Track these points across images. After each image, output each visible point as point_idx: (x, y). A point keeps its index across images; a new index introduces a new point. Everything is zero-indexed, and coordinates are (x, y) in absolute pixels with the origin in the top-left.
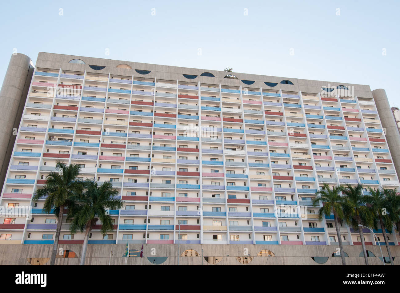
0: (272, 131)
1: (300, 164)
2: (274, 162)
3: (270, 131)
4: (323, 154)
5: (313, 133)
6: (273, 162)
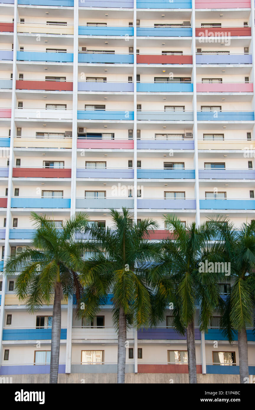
1: (48, 163)
4: (122, 135)
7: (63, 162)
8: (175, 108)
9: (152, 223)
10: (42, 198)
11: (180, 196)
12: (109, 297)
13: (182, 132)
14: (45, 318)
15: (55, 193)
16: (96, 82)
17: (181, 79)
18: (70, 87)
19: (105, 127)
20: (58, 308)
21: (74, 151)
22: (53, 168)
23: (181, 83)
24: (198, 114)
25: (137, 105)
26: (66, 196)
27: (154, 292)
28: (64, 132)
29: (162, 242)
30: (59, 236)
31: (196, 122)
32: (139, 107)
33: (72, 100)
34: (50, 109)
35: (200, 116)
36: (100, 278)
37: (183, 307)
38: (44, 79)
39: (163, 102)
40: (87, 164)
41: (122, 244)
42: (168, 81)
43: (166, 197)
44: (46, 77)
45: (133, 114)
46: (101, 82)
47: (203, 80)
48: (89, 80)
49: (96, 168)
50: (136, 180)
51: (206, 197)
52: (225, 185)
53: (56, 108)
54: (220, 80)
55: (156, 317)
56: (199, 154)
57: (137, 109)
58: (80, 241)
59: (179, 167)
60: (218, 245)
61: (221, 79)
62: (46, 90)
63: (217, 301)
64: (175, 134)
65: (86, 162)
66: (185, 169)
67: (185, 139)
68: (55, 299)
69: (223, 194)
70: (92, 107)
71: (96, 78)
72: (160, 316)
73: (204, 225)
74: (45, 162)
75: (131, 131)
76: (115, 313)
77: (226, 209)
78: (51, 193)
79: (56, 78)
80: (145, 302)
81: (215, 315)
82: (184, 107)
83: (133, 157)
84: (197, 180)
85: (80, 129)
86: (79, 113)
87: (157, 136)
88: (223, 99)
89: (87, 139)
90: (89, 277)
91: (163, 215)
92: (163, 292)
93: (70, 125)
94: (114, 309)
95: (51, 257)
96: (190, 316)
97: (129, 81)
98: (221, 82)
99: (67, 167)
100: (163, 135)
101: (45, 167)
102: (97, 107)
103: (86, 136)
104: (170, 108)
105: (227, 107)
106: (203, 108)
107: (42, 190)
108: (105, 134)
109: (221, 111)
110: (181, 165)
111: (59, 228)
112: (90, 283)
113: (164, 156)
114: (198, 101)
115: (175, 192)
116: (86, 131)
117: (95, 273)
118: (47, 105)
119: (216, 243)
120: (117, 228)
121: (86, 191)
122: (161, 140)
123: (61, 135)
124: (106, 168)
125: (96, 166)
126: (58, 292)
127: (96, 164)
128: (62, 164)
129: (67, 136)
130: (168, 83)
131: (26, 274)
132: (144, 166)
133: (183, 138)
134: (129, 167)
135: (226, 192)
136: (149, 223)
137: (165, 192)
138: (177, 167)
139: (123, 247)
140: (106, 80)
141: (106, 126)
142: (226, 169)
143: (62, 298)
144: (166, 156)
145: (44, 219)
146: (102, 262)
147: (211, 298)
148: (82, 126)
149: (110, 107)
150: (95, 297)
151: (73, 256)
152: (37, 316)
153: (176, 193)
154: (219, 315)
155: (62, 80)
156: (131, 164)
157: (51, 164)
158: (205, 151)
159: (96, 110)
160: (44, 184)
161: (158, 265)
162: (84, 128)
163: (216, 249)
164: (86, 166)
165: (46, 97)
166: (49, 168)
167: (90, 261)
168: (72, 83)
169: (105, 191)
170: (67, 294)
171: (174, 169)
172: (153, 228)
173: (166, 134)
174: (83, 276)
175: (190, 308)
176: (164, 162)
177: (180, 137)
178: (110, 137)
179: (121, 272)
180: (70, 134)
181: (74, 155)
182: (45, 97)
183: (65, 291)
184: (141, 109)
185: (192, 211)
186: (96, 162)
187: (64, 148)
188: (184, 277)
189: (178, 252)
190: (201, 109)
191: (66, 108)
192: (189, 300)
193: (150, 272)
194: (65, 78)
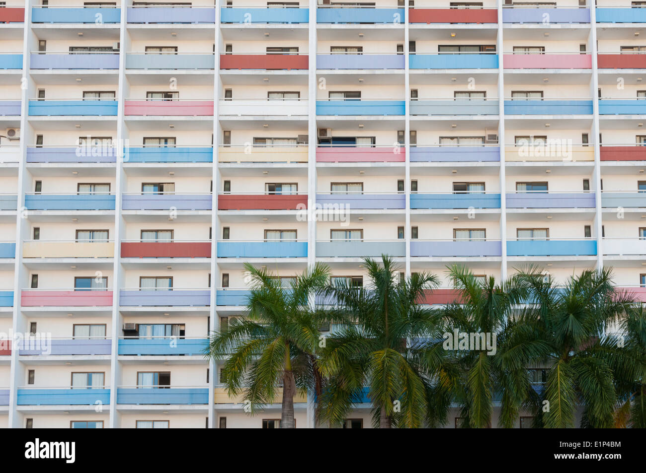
0: (173, 51)
1: (272, 187)
2: (160, 187)
3: (164, 51)
4: (387, 140)
5: (360, 49)
6: (155, 185)
7: (297, 184)
8: (472, 94)
9: (430, 279)
10: (265, 241)
11: (477, 236)
12: (366, 391)
13: (481, 133)
14: (275, 422)
15: (284, 234)
16: (346, 54)
17: (481, 48)
18: (303, 62)
19: (360, 127)
20: (289, 408)
21: (312, 166)
22: (280, 193)
23: (480, 54)
24: (506, 104)
25: (412, 91)
26: (301, 238)
27: (433, 382)
28: (297, 136)
29: (447, 308)
30: (288, 300)
31: (502, 118)
32: (414, 93)
33: (308, 85)
34: (273, 99)
35: (509, 107)
36: (351, 363)
37: (473, 405)
38: (264, 52)
39: (453, 85)
40: (334, 186)
41: (384, 312)
42: (459, 51)
43: (455, 238)
44: (268, 48)
45: (404, 106)
46: (353, 54)
47: (515, 49)
48: (335, 52)
49: (347, 193)
50: (408, 212)
51: (517, 237)
52: (547, 217)
53: (284, 97)
54: (541, 49)
55: (436, 419)
56: (507, 168)
57: (411, 97)
58: (320, 308)
59: (476, 190)
60: (530, 310)
61: (543, 47)
62: (267, 69)
63: (524, 394)
64: (471, 138)
65: (332, 184)
66: (486, 193)
67: (487, 145)
68: (283, 394)
69: (545, 232)
70: (340, 94)
71: (346, 48)
72: (441, 419)
73: (511, 281)
74: (268, 185)
75: (402, 132)
76: (375, 415)
77: (548, 256)
78: (278, 234)
79: (282, 49)
80: (417, 398)
81: (524, 414)
82: (484, 92)
83: (404, 174)
84: (504, 211)
85: (322, 131)
86: (318, 105)
87: (442, 140)
88: (546, 79)
89: (333, 147)
90: (332, 362)
91: (447, 265)
92: (446, 382)
93: (304, 125)
94: (373, 410)
95: (276, 333)
96: (485, 417)
97: (399, 52)
98: (543, 52)
99: (301, 192)
100: (452, 138)
101: (268, 192)
102: (348, 94)
103: (331, 142)
104: (464, 94)
105: (552, 93)
106: (515, 95)
107: (265, 230)
108: (361, 139)
109: (542, 100)
110: (480, 187)
111: (287, 288)
112: (334, 370)
113: (454, 173)
114: (505, 83)
115: (470, 230)
116: (331, 134)
117: (342, 356)
118: (269, 93)
119: (527, 308)
120: (376, 287)
121: (332, 230)
122: (449, 146)
123: (293, 141)
124: (363, 193)
125: (347, 191)
126: (287, 384)
127: (347, 186)
128: (294, 187)
129: (302, 143)
130: (459, 54)
131: (238, 358)
132: (421, 190)
133: (483, 143)
134: (398, 190)
135: (548, 229)
136: (425, 277)
137: (454, 229)
138: (474, 190)
139: (385, 315)
140: (362, 51)
141: (362, 126)
142: (549, 193)
143: (294, 394)
144: (455, 173)
145: (264, 274)
146: (353, 339)
147: (516, 391)
148: (324, 126)
149: (369, 94)
150: (343, 391)
151: (307, 331)
152: (263, 420)
153: (472, 232)
154: (530, 415)
155: (292, 53)
156: (402, 186)
157: (277, 188)
158: (517, 164)
159: (347, 100)
160: (266, 219)
161: (437, 343)
162: (328, 129)
163: (527, 318)
164: (331, 190)
165: (268, 81)
166: (274, 194)
167: (333, 338)
168: (307, 57)
169: (361, 230)
170: (305, 388)
171: (469, 193)
172: (432, 286)
173: (457, 137)
174: (323, 360)
175: (485, 406)
176: (454, 183)
177: (479, 142)
178: (368, 143)
179: (380, 355)
180: (303, 140)
181: (312, 173)
182: (265, 81)
183: (300, 383)
184: (417, 97)
185: (496, 259)
186: (347, 184)
187: (297, 162)
188: (478, 360)
189: (470, 322)
190: (512, 97)
191: (299, 97)
192: (483, 394)
193: (424, 354)
194: (297, 49)
